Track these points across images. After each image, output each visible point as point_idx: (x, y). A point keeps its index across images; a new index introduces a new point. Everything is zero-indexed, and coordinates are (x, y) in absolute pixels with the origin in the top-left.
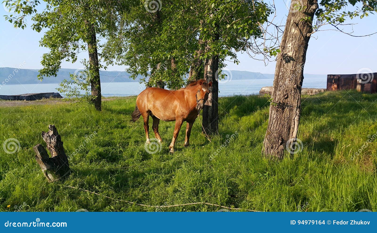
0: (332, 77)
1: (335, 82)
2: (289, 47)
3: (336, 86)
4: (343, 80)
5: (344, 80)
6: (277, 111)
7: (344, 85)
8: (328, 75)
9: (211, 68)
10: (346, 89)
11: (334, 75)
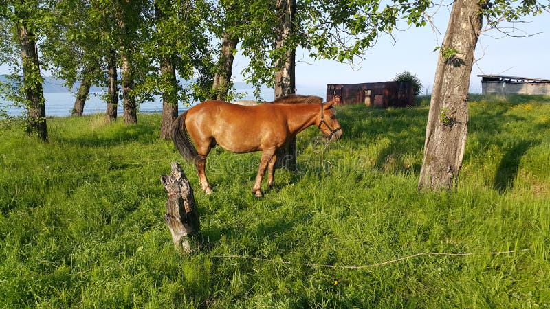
0: (333, 87)
1: (337, 94)
2: (459, 46)
3: (338, 99)
4: (347, 90)
5: (349, 92)
6: (444, 129)
7: (348, 98)
8: (328, 85)
9: (288, 73)
10: (352, 103)
11: (335, 85)
